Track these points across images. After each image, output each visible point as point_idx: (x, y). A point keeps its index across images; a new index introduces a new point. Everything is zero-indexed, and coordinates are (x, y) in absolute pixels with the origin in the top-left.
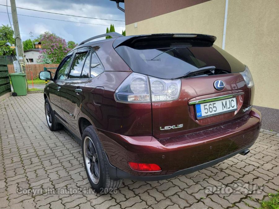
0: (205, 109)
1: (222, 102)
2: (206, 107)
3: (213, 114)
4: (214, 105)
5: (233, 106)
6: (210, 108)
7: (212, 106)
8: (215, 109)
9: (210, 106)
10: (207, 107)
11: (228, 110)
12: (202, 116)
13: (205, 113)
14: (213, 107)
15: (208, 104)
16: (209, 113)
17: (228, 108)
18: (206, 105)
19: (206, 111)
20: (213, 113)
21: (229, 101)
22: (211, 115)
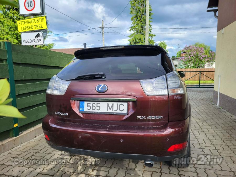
0: (88, 106)
1: (108, 104)
2: (89, 105)
3: (94, 112)
4: (98, 105)
5: (121, 110)
6: (93, 106)
7: (96, 105)
8: (98, 108)
9: (94, 105)
10: (91, 105)
11: (114, 112)
12: (84, 111)
13: (88, 109)
14: (96, 107)
15: (92, 103)
16: (91, 110)
17: (114, 110)
18: (90, 103)
19: (89, 108)
20: (96, 111)
21: (117, 104)
22: (92, 112)
